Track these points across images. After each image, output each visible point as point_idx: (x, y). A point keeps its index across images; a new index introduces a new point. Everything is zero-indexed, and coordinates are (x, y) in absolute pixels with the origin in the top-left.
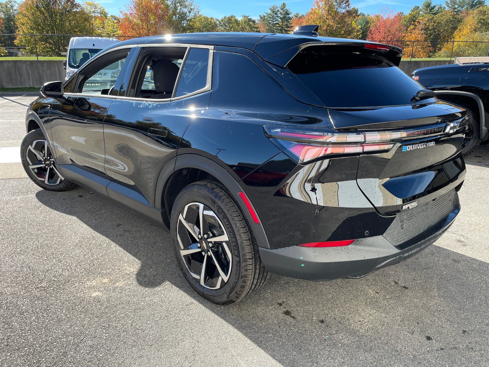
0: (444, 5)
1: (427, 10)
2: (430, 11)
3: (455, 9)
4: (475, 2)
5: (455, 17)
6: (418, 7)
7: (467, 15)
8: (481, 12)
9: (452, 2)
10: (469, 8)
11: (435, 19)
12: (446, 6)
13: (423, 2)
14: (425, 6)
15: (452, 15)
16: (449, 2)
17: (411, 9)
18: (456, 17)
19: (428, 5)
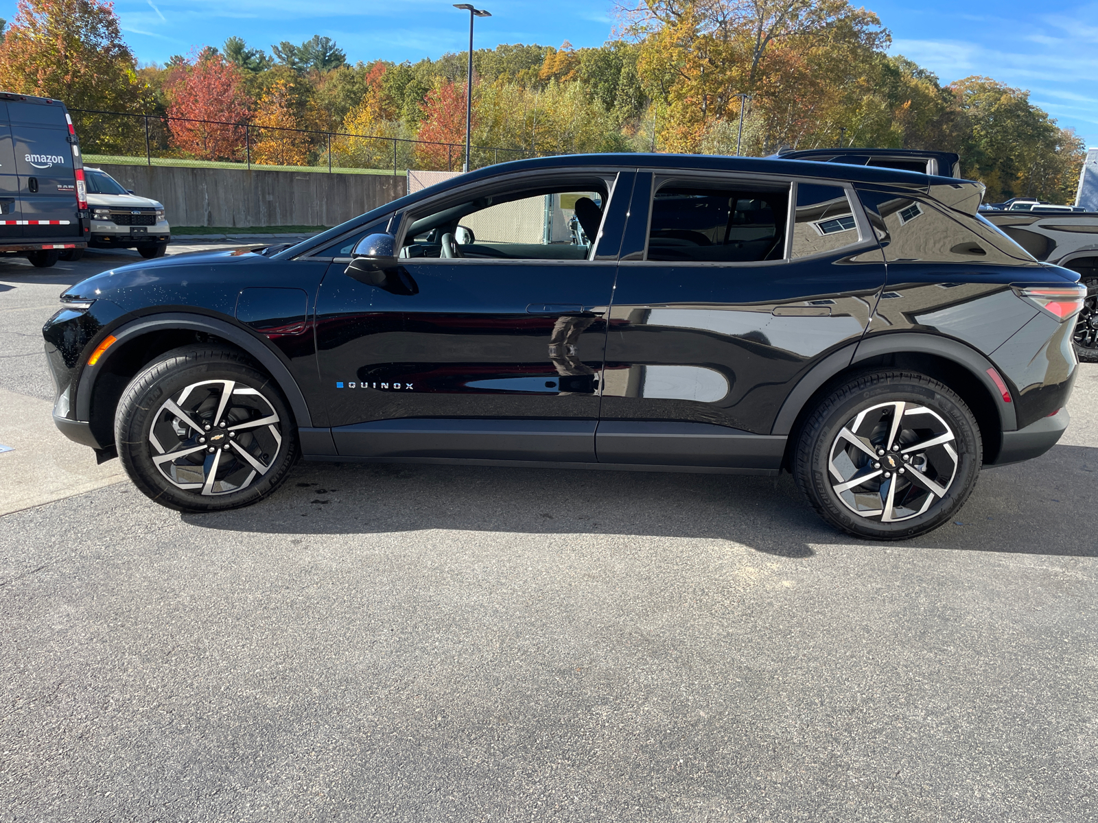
0: (269, 53)
1: (237, 59)
2: (245, 63)
3: (294, 63)
4: (328, 54)
5: (298, 81)
6: (215, 51)
7: (320, 80)
8: (346, 76)
9: (287, 49)
10: (320, 66)
11: (260, 80)
12: (275, 57)
13: (226, 41)
14: (232, 51)
15: (292, 77)
16: (280, 49)
17: (201, 53)
18: (301, 81)
19: (237, 50)
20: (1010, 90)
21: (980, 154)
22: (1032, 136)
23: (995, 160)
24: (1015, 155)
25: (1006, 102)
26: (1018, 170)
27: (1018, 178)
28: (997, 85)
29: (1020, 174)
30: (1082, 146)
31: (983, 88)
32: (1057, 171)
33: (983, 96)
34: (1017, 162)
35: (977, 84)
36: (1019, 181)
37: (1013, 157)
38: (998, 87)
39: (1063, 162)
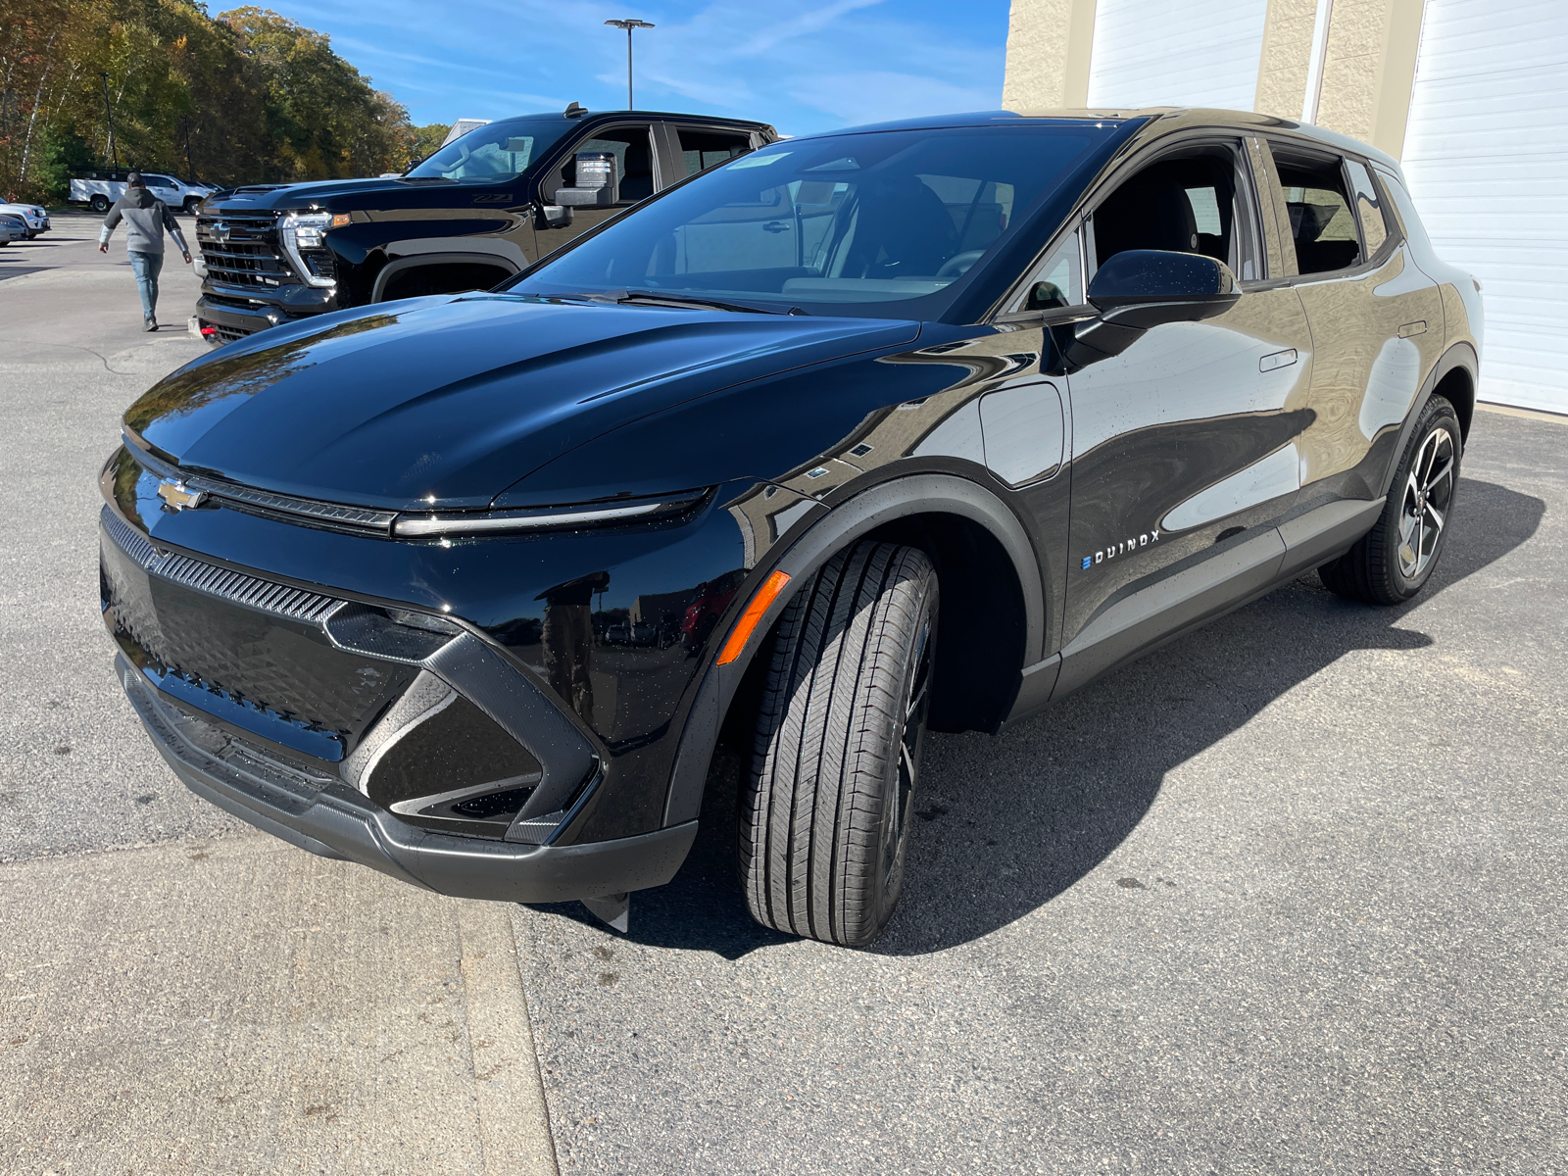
20: (305, 31)
21: (286, 122)
22: (348, 100)
23: (309, 131)
24: (333, 127)
25: (303, 49)
26: (341, 147)
27: (344, 159)
28: (285, 22)
29: (345, 153)
30: (406, 115)
31: (267, 27)
32: (385, 150)
33: (270, 38)
34: (338, 135)
35: (257, 18)
36: (345, 163)
37: (330, 129)
38: (287, 25)
39: (391, 137)
